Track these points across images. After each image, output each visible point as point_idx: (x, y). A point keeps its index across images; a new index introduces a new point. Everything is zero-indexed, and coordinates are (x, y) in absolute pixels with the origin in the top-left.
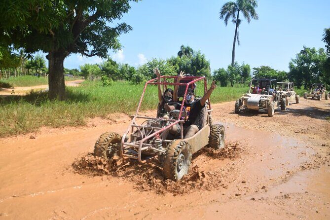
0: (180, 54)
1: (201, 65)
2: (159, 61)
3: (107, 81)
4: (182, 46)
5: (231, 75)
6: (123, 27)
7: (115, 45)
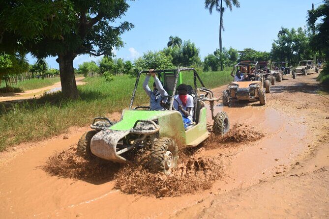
0: (170, 44)
1: (192, 53)
2: (154, 53)
3: (109, 76)
4: (171, 37)
5: (220, 60)
6: (126, 26)
7: (118, 43)
